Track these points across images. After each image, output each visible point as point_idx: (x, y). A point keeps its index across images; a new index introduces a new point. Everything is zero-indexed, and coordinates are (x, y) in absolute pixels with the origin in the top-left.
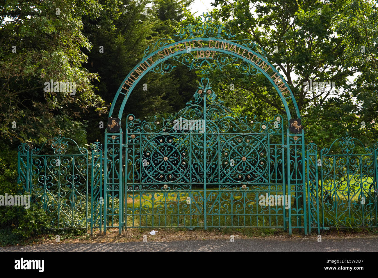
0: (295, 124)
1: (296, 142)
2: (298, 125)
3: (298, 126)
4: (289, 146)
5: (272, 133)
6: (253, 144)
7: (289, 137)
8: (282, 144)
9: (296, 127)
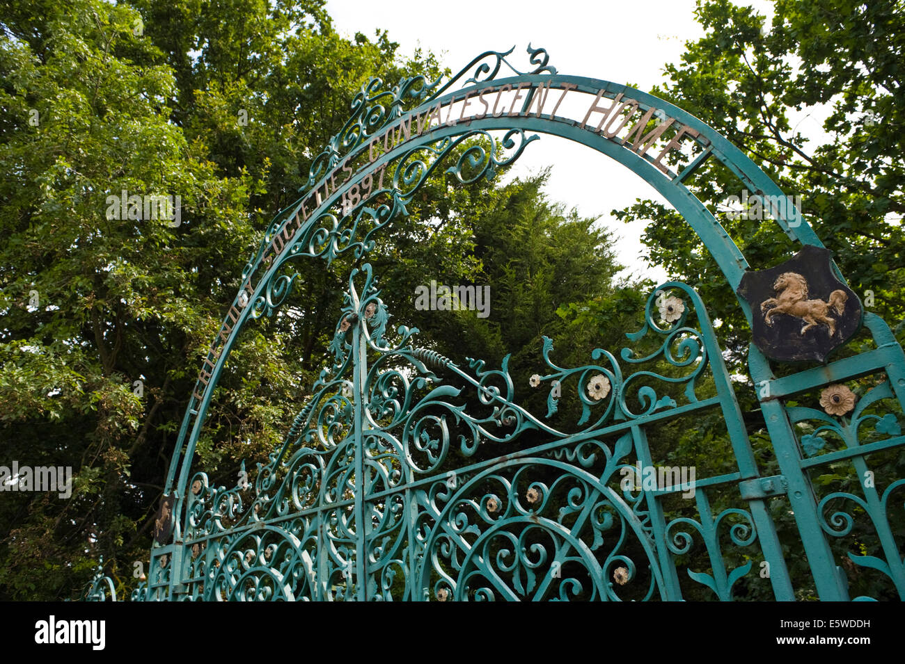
0: (786, 295)
1: (848, 433)
2: (813, 293)
3: (817, 306)
4: (800, 475)
5: (651, 410)
6: (563, 511)
7: (775, 404)
8: (736, 476)
9: (806, 313)
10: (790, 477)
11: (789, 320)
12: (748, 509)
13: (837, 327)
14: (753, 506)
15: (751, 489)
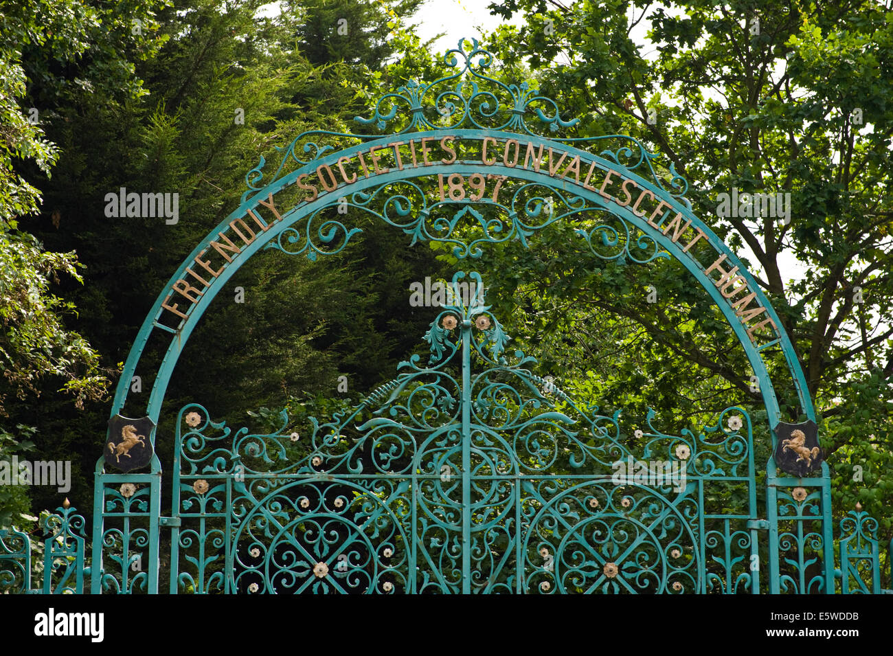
0: (795, 441)
1: (800, 510)
2: (806, 445)
3: (805, 450)
4: (776, 523)
5: (711, 473)
6: (645, 515)
7: (775, 489)
8: (749, 517)
9: (801, 453)
10: (772, 523)
11: (792, 453)
12: (750, 533)
13: (812, 463)
14: (753, 532)
15: (755, 524)
